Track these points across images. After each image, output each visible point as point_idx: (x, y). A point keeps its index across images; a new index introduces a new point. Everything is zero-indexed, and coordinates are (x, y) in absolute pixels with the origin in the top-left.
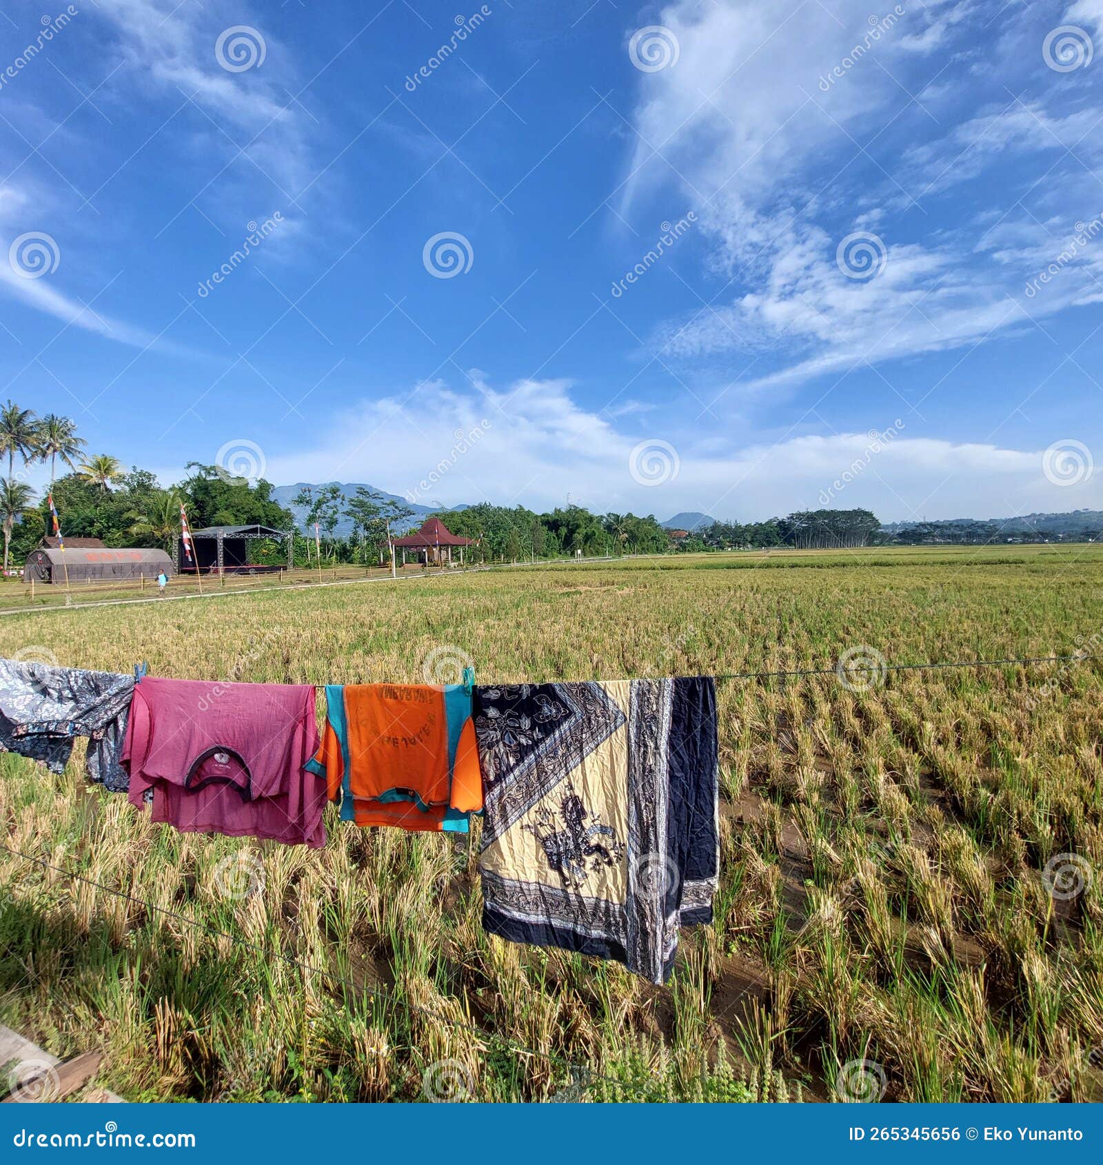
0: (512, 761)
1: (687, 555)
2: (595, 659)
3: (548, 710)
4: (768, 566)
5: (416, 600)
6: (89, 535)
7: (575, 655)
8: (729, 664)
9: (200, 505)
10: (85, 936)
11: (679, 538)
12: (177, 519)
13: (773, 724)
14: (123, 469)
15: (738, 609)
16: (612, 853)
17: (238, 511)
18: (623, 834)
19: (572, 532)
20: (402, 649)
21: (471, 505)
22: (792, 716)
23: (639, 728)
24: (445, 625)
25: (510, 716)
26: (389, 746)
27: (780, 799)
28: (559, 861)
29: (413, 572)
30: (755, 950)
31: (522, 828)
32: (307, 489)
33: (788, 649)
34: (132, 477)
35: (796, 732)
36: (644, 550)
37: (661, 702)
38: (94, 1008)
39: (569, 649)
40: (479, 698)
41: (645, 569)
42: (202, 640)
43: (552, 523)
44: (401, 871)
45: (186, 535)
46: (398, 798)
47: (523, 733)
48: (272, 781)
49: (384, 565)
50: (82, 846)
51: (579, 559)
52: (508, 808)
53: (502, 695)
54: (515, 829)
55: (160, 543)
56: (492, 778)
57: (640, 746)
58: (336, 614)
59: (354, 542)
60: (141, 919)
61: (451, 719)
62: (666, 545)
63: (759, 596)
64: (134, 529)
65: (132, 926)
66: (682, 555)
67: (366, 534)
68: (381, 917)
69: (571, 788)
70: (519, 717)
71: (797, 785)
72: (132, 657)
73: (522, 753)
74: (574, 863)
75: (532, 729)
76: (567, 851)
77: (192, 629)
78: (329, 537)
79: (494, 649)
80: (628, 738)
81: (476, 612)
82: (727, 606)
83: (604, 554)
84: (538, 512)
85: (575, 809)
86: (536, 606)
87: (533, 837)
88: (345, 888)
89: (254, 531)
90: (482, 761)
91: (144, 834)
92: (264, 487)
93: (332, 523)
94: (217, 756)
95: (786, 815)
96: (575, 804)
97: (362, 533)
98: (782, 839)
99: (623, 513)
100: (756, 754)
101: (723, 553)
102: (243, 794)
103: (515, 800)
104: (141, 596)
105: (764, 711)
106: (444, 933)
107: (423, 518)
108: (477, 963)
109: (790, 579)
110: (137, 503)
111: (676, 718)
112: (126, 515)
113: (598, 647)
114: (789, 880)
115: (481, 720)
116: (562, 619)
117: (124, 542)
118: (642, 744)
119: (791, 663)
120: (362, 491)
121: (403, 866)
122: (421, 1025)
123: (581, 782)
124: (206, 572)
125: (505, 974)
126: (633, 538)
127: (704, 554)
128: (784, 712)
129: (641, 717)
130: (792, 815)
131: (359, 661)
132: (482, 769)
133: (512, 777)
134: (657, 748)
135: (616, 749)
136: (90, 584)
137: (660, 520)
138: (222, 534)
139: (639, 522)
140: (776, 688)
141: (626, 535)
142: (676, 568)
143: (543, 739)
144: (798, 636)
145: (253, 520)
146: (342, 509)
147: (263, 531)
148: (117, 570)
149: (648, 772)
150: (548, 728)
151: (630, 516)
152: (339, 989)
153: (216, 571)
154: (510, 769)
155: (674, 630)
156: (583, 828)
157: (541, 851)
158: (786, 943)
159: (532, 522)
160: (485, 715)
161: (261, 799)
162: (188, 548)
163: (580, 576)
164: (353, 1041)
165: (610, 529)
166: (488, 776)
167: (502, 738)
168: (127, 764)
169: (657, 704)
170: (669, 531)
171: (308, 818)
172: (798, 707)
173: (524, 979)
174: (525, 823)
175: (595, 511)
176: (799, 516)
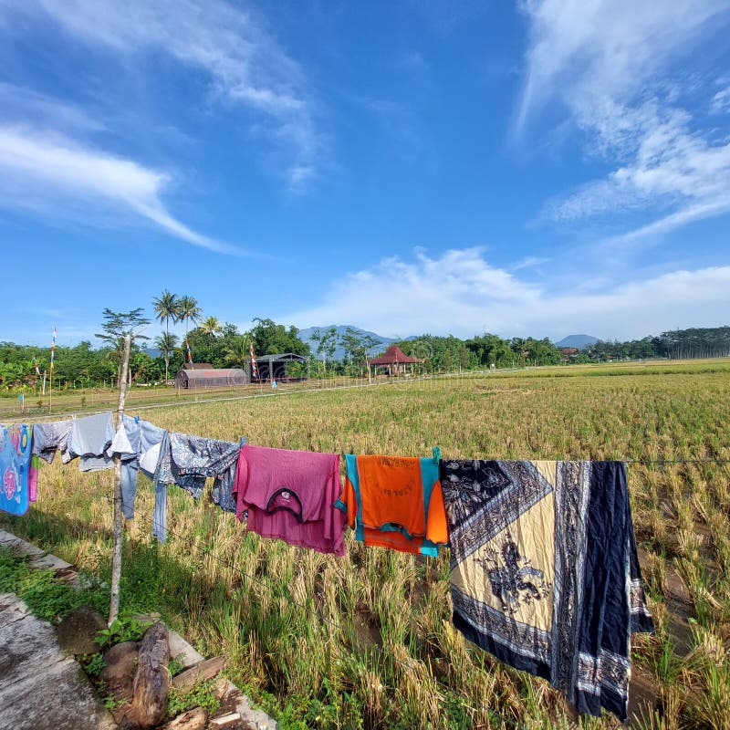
0: (467, 512)
1: (576, 366)
2: (508, 441)
3: (493, 479)
4: (645, 373)
5: (386, 399)
6: (205, 362)
7: (494, 437)
8: (616, 447)
9: (259, 342)
10: (212, 589)
11: (569, 354)
12: (248, 351)
13: (655, 495)
14: (220, 324)
15: (621, 406)
16: (540, 590)
17: (279, 344)
18: (550, 575)
19: (487, 352)
20: (377, 430)
21: (418, 336)
22: (672, 490)
23: (564, 496)
24: (404, 415)
25: (465, 481)
26: (386, 496)
27: (663, 553)
28: (500, 590)
29: (382, 381)
30: (646, 666)
31: (474, 560)
32: (317, 330)
33: (666, 437)
34: (225, 328)
35: (676, 502)
36: (540, 364)
37: (581, 478)
38: (218, 631)
39: (489, 432)
40: (444, 468)
41: (543, 376)
42: (263, 423)
43: (473, 347)
44: (383, 574)
45: (253, 361)
46: (392, 529)
47: (475, 493)
48: (314, 511)
49: (364, 377)
50: (208, 537)
51: (493, 370)
52: (465, 544)
53: (460, 467)
54: (469, 560)
55: (240, 365)
56: (454, 522)
57: (564, 510)
58: (337, 408)
59: (345, 362)
60: (239, 583)
61: (425, 480)
62: (558, 359)
63: (638, 397)
64: (227, 358)
65: (234, 586)
66: (571, 366)
67: (352, 356)
68: (373, 601)
69: (509, 536)
70: (472, 483)
71: (678, 543)
72: (230, 431)
73: (474, 507)
74: (510, 593)
75: (482, 491)
76: (505, 583)
77: (258, 416)
78: (331, 359)
79: (437, 431)
80: (555, 503)
81: (424, 407)
82: (611, 404)
83: (511, 366)
84: (463, 339)
85: (512, 553)
86: (464, 402)
87: (482, 569)
88: (350, 579)
89: (289, 357)
90: (447, 510)
91: (238, 533)
92: (294, 330)
93: (332, 351)
94: (283, 494)
95: (670, 567)
96: (512, 549)
97: (350, 357)
98: (667, 584)
99: (524, 337)
100: (642, 517)
101: (605, 364)
102: (298, 518)
103: (469, 540)
104: (232, 396)
105: (647, 485)
106: (413, 618)
107: (387, 345)
108: (435, 641)
109: (664, 383)
110: (228, 343)
111: (594, 491)
112: (222, 350)
113: (510, 432)
114: (675, 617)
115: (446, 483)
116: (483, 411)
117: (222, 365)
118: (565, 508)
119: (669, 448)
120: (349, 329)
121: (385, 570)
122: (400, 675)
123: (516, 533)
124: (264, 381)
125: (455, 651)
126: (532, 355)
127: (590, 365)
128: (664, 486)
129: (565, 488)
130: (675, 567)
131: (351, 437)
132: (447, 516)
133: (467, 523)
134: (578, 512)
135: (545, 510)
136: (206, 389)
137: (553, 341)
138: (272, 359)
139: (537, 344)
140: (657, 468)
141: (528, 353)
142: (568, 376)
143: (489, 499)
144: (674, 427)
145: (288, 350)
146: (338, 342)
147: (294, 357)
148: (220, 381)
149: (571, 531)
150: (494, 491)
151: (530, 339)
152: (349, 642)
153: (269, 381)
154: (466, 518)
155: (568, 421)
156: (518, 568)
157: (488, 580)
158: (673, 664)
159: (460, 346)
160: (449, 479)
161: (307, 522)
162: (254, 368)
163: (493, 382)
164: (359, 678)
165: (515, 348)
166: (451, 520)
167: (460, 496)
168: (235, 495)
169: (578, 479)
170: (560, 349)
171: (336, 537)
172: (676, 482)
173: (468, 658)
174: (476, 557)
175: (504, 337)
176: (671, 334)
